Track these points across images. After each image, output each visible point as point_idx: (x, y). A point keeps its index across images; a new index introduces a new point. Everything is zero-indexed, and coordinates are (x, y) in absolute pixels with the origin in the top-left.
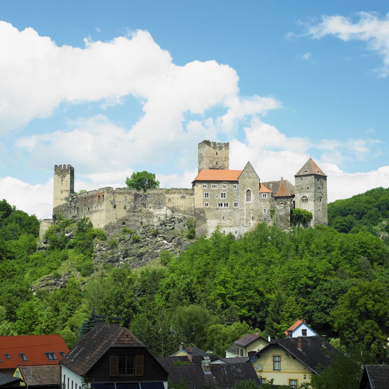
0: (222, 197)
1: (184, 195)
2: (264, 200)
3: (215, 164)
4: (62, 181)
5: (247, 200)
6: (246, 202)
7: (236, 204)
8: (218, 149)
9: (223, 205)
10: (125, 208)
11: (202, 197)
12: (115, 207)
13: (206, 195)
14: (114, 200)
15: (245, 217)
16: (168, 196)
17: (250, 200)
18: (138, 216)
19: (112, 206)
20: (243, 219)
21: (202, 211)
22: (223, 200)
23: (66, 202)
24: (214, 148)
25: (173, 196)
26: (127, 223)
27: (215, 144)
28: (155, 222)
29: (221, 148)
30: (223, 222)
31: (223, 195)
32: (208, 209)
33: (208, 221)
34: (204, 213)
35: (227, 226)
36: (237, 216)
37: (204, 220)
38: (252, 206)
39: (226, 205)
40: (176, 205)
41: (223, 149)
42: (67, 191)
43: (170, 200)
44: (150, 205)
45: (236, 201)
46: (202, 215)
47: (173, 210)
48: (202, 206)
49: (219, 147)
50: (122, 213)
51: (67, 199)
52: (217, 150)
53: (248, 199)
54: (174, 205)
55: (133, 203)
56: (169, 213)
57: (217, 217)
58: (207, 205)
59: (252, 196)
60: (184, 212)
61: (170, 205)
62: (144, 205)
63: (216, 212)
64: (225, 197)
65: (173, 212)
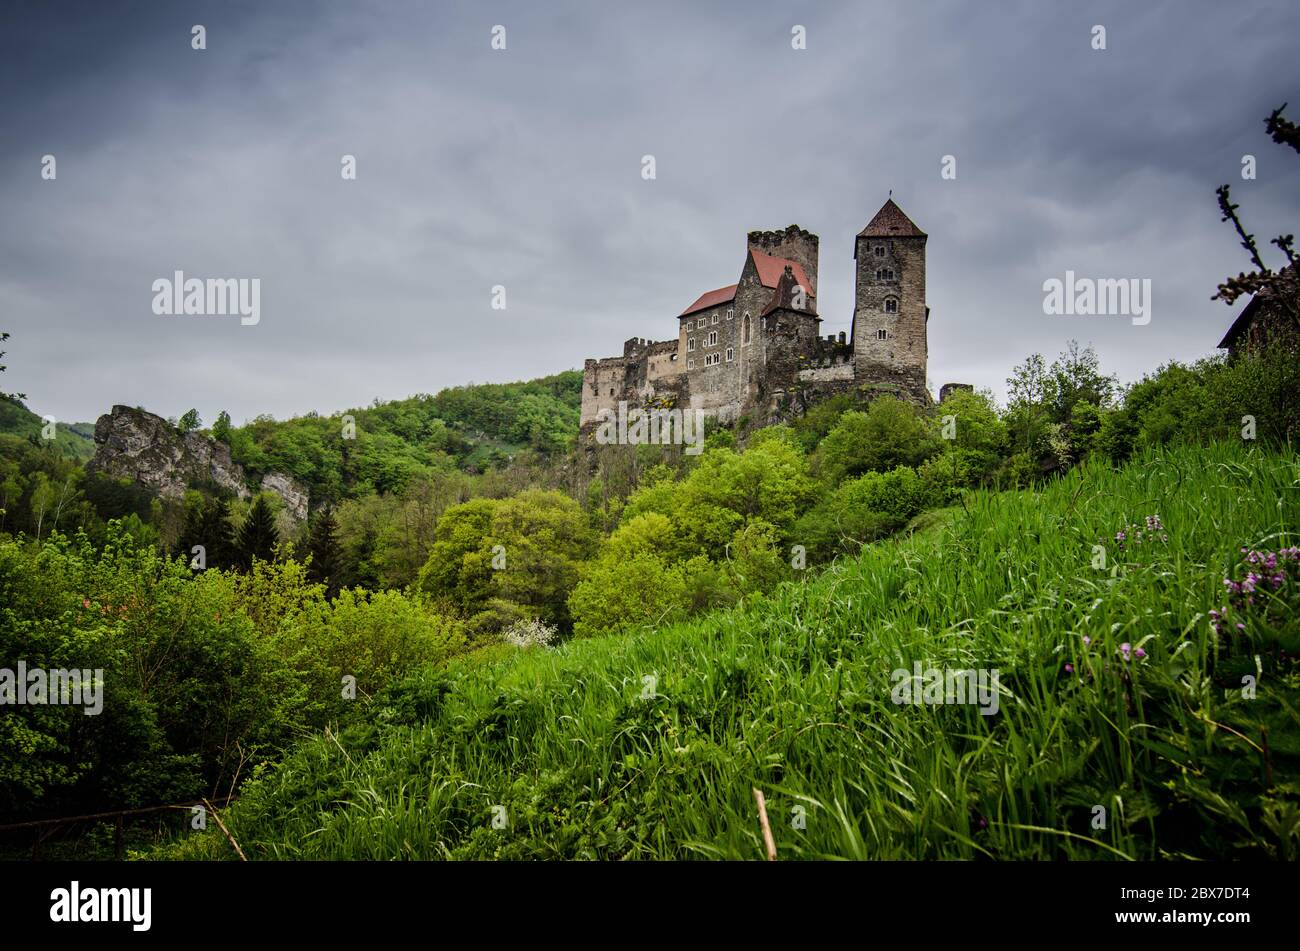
0: (711, 343)
5: (745, 341)
6: (743, 345)
7: (730, 353)
8: (773, 245)
9: (712, 360)
10: (613, 392)
11: (687, 349)
12: (596, 394)
13: (692, 343)
14: (596, 380)
15: (740, 381)
16: (651, 359)
17: (749, 338)
19: (592, 392)
20: (738, 384)
21: (685, 380)
22: (712, 350)
24: (766, 245)
25: (658, 357)
27: (767, 235)
30: (711, 396)
31: (713, 339)
32: (693, 373)
33: (692, 398)
34: (687, 383)
35: (715, 406)
36: (730, 379)
37: (686, 397)
38: (750, 352)
39: (717, 359)
40: (660, 375)
43: (653, 366)
45: (730, 346)
46: (684, 387)
47: (656, 386)
48: (686, 369)
49: (774, 241)
50: (605, 403)
52: (771, 247)
53: (747, 339)
55: (624, 383)
57: (704, 389)
58: (691, 364)
59: (751, 333)
61: (653, 377)
63: (703, 376)
64: (715, 342)
65: (657, 389)
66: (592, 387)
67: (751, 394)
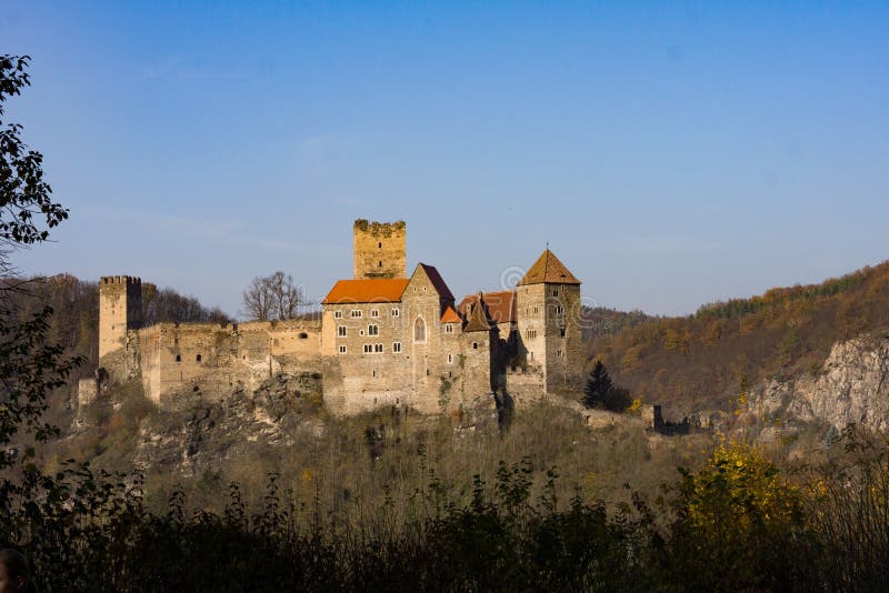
0: (370, 333)
1: (306, 331)
2: (448, 338)
3: (375, 266)
4: (113, 306)
5: (417, 339)
6: (414, 342)
7: (397, 347)
8: (382, 236)
9: (374, 349)
10: (199, 358)
11: (335, 333)
12: (178, 359)
13: (342, 331)
14: (176, 346)
15: (414, 372)
16: (272, 335)
17: (423, 338)
18: (224, 374)
19: (173, 357)
20: (411, 374)
21: (335, 362)
22: (373, 340)
23: (120, 345)
24: (374, 234)
25: (283, 334)
26: (203, 387)
27: (376, 225)
28: (252, 385)
29: (388, 234)
30: (373, 380)
31: (373, 330)
32: (345, 357)
33: (346, 380)
34: (338, 365)
35: (379, 390)
36: (400, 370)
37: (338, 378)
38: (427, 350)
39: (379, 349)
40: (290, 351)
41: (394, 235)
42: (123, 324)
43: (276, 341)
44: (245, 352)
45: (397, 340)
46: (335, 369)
47: (283, 361)
48: (335, 352)
49: (384, 233)
50: (192, 370)
51: (122, 340)
52: (381, 239)
53: (420, 336)
54: (284, 351)
55: (213, 350)
56: (276, 367)
57: (361, 372)
58: (343, 349)
59: (427, 333)
60: (306, 364)
61: (277, 352)
62: (234, 352)
63: (359, 361)
64: (376, 333)
65: (283, 364)
66: (172, 352)
67: (433, 386)
